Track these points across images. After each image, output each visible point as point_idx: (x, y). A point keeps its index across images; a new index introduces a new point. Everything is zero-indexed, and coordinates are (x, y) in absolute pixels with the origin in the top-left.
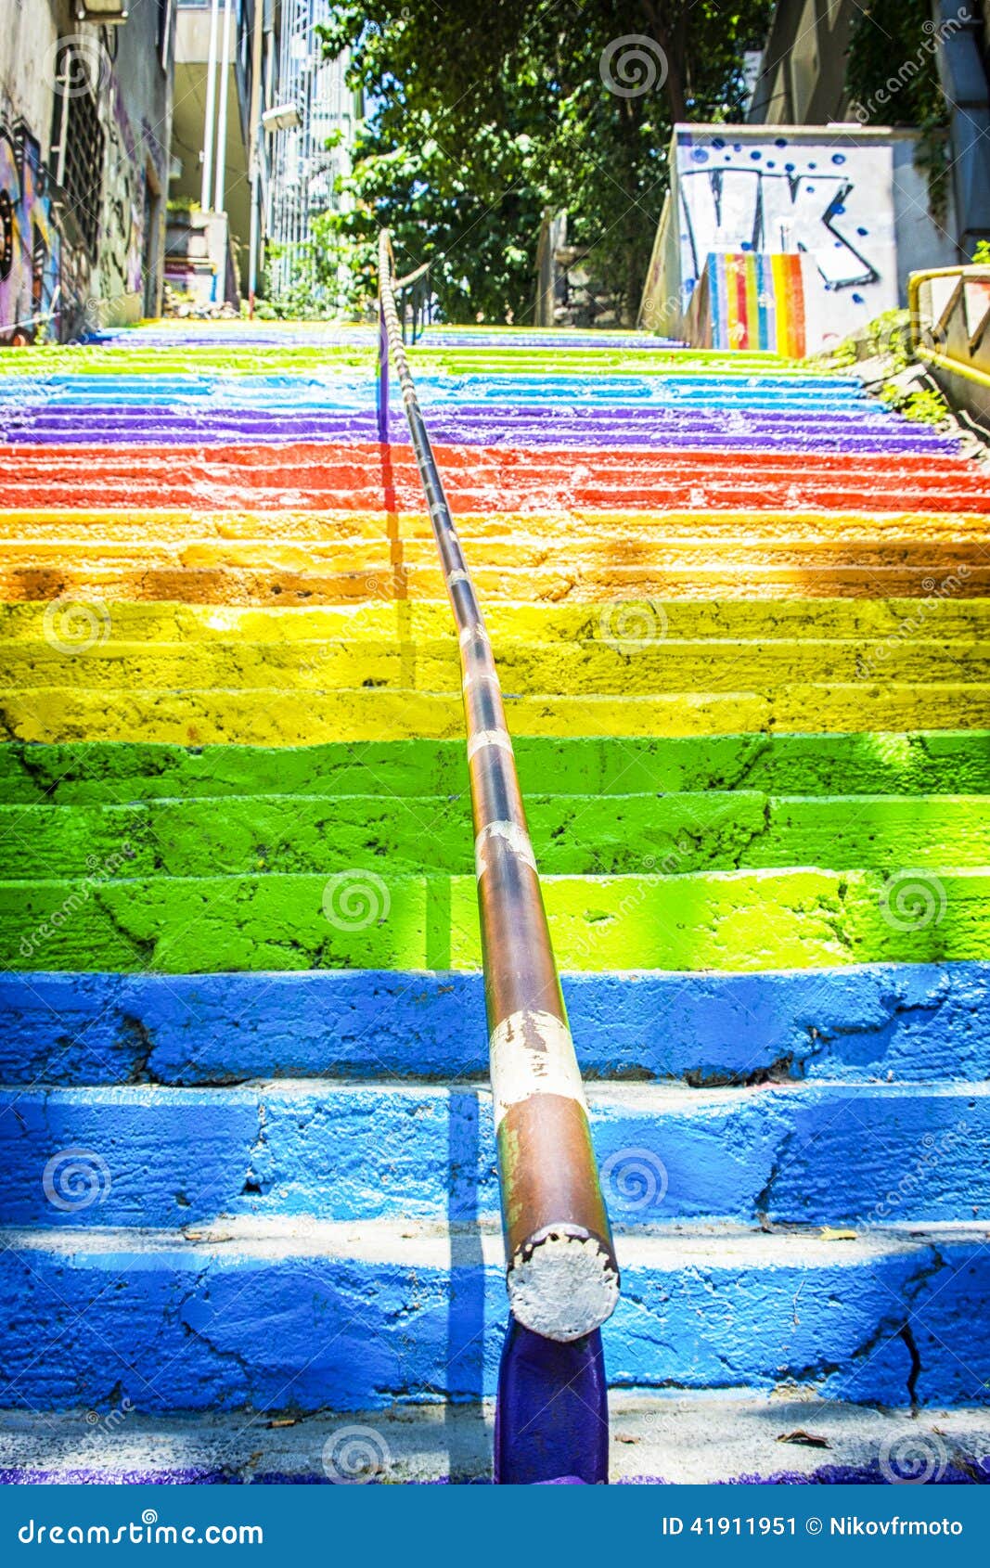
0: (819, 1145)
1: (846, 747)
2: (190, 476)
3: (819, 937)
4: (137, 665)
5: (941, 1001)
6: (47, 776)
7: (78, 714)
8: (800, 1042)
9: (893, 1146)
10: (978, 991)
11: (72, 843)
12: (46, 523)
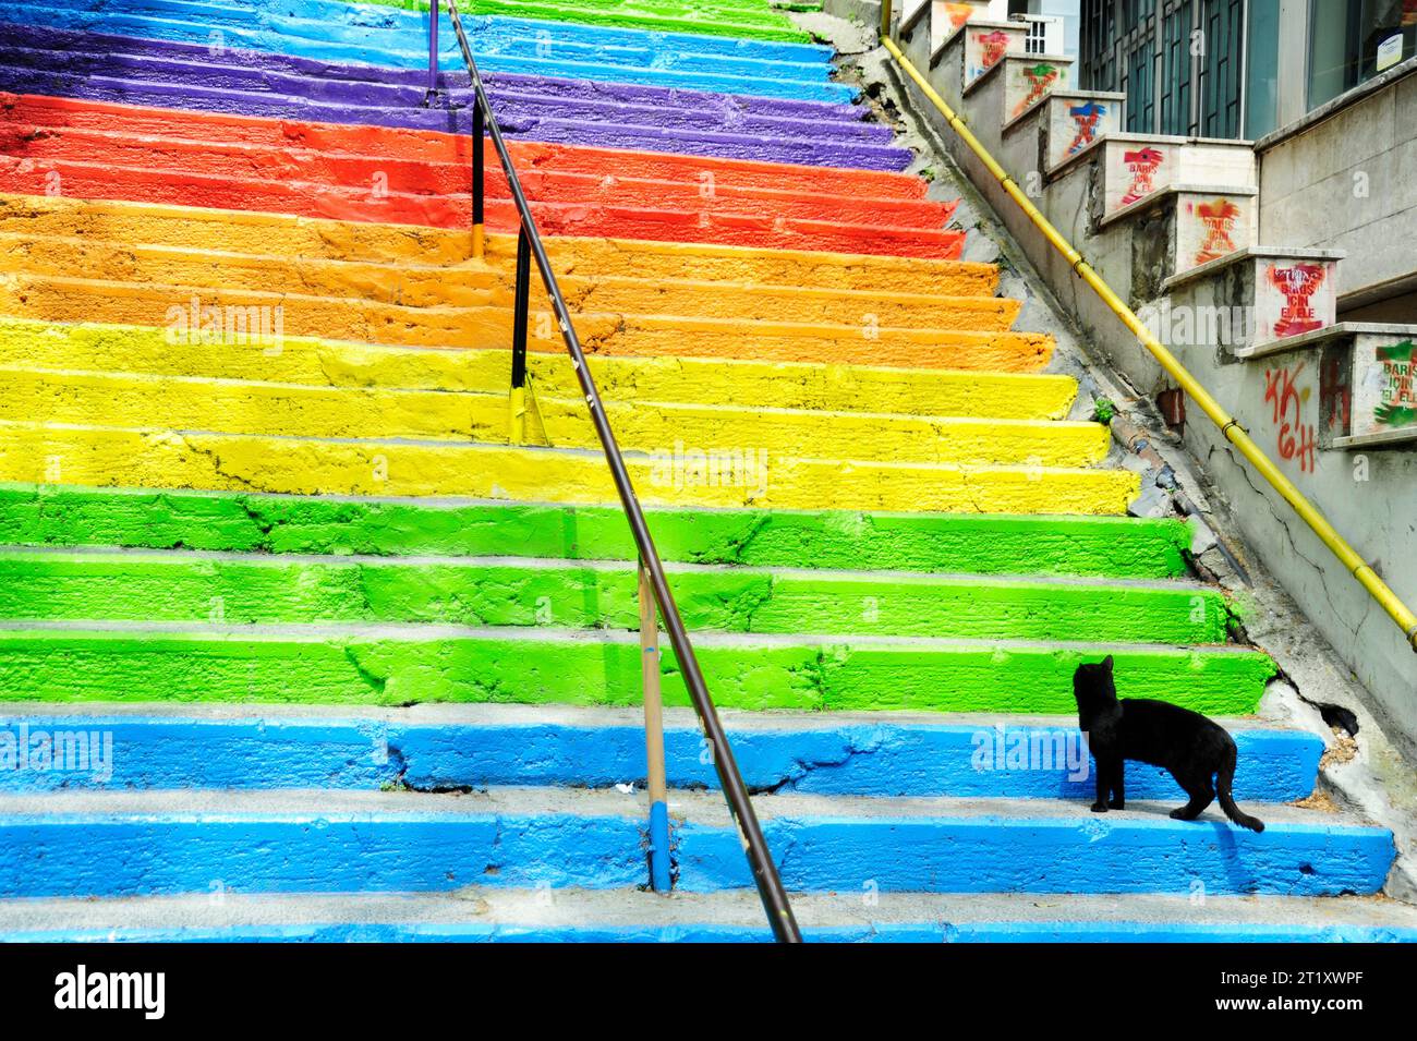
0: (808, 849)
1: (820, 521)
2: (278, 159)
3: (804, 687)
4: (300, 404)
5: (876, 748)
6: (264, 521)
7: (270, 457)
8: (795, 771)
9: (849, 850)
10: (898, 743)
11: (307, 590)
12: (171, 218)
